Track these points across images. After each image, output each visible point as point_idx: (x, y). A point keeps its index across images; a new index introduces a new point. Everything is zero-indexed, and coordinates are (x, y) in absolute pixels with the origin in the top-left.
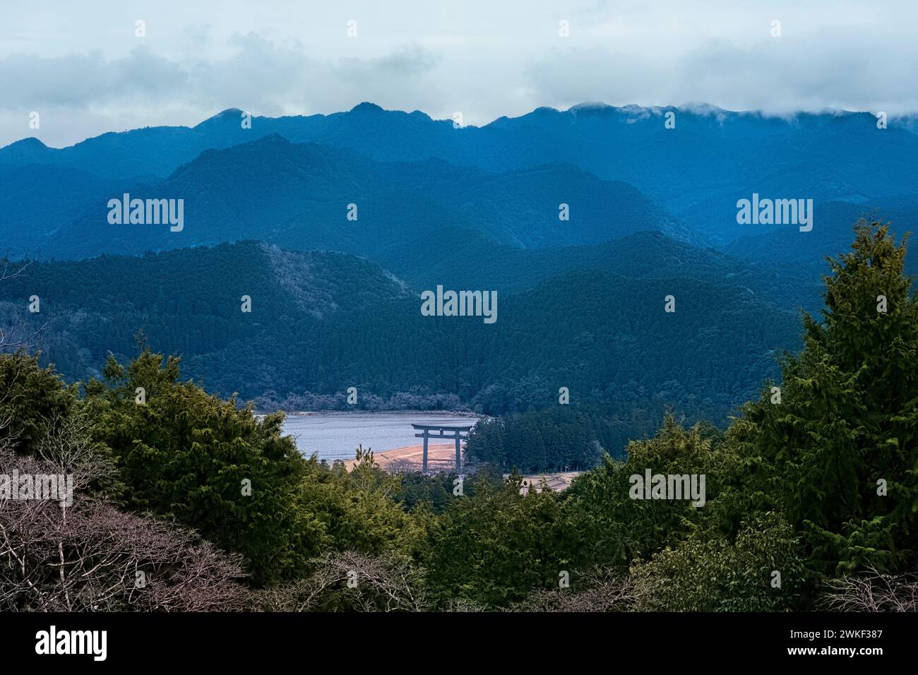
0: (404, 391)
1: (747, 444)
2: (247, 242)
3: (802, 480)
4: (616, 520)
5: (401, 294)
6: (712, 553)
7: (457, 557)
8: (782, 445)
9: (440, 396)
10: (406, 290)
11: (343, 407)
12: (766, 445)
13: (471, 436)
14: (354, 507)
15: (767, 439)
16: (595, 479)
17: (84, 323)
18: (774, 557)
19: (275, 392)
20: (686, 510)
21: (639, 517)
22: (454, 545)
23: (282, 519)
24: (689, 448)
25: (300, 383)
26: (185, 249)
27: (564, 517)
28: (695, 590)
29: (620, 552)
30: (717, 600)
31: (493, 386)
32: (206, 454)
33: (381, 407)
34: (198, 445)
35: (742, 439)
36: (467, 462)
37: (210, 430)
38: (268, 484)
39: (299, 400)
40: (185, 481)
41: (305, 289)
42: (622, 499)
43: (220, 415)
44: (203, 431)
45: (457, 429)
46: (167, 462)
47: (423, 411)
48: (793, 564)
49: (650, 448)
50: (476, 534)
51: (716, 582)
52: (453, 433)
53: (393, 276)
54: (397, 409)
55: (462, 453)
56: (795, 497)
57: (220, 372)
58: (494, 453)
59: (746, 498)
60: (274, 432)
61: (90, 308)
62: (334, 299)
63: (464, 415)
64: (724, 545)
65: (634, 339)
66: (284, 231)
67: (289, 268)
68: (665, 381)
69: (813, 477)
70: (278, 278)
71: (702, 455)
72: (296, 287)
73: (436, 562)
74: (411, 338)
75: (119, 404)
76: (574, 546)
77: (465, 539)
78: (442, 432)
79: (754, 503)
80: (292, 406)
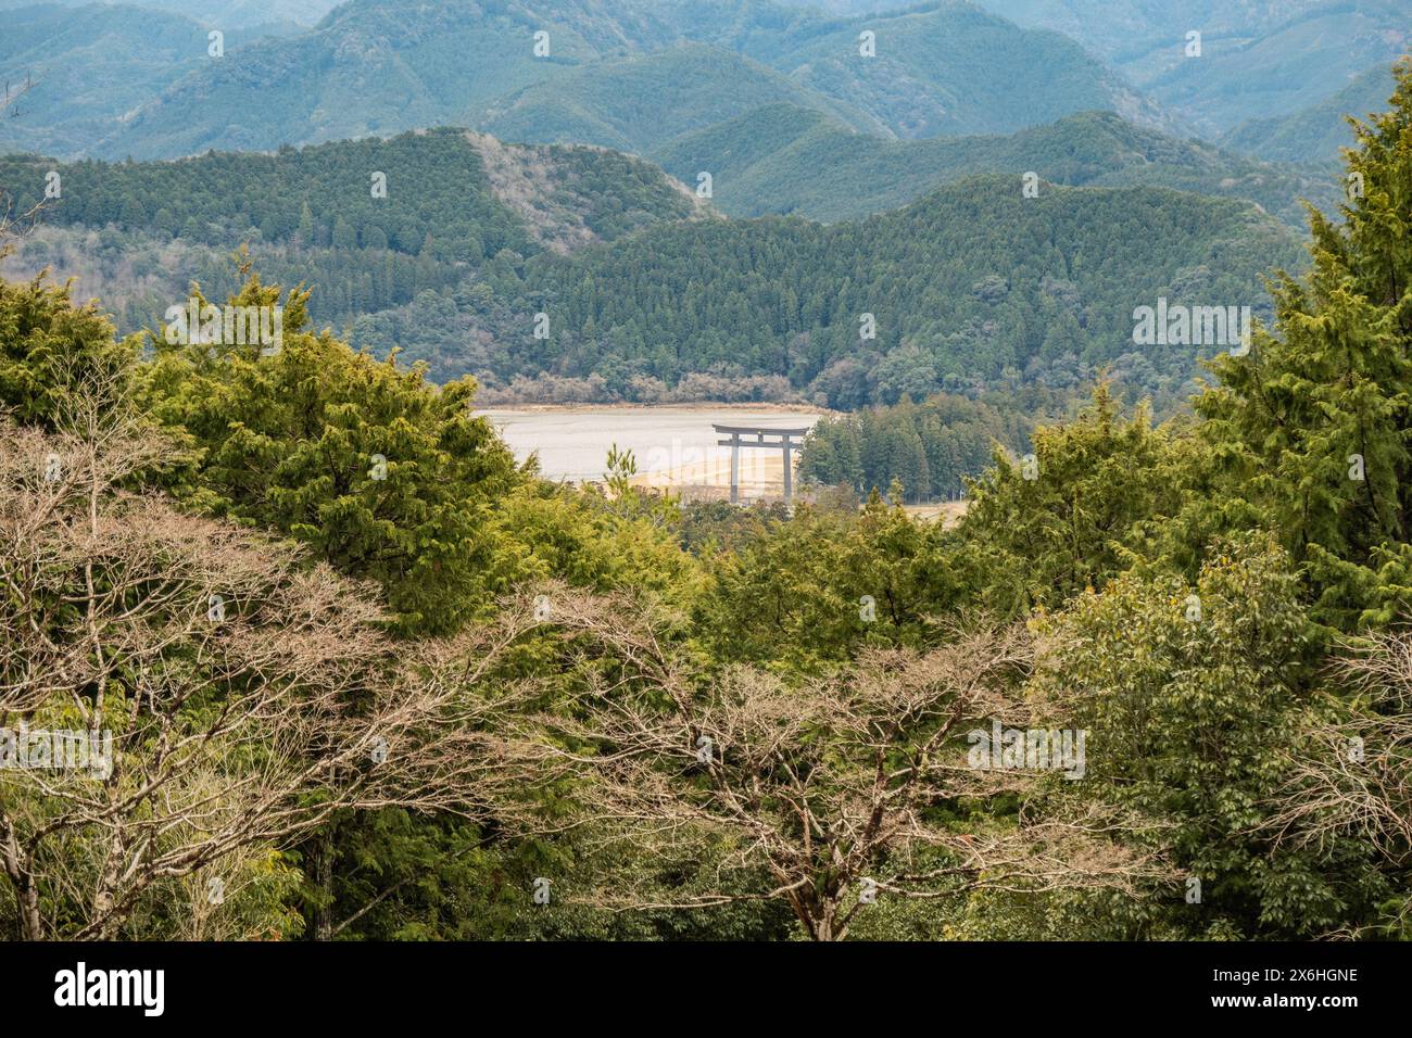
0: (700, 372)
1: (1219, 422)
2: (444, 131)
3: (1307, 480)
4: (1016, 554)
5: (695, 215)
6: (1160, 596)
7: (763, 617)
8: (1274, 425)
9: (758, 380)
10: (703, 208)
11: (601, 398)
12: (1250, 426)
13: (808, 443)
14: (597, 536)
15: (1252, 414)
16: (981, 487)
17: (183, 261)
18: (1260, 603)
19: (491, 373)
20: (1128, 537)
21: (1052, 547)
22: (757, 598)
23: (472, 550)
24: (1134, 436)
25: (532, 358)
26: (344, 142)
27: (931, 549)
28: (1131, 656)
29: (1020, 605)
30: (1167, 671)
31: (843, 364)
32: (348, 444)
33: (663, 397)
34: (335, 430)
35: (1210, 414)
36: (802, 486)
37: (354, 407)
38: (449, 495)
39: (530, 386)
40: (313, 489)
41: (539, 206)
42: (1025, 520)
43: (370, 382)
44: (344, 407)
45: (786, 433)
46: (285, 458)
47: (730, 402)
48: (1289, 613)
49: (1069, 438)
50: (789, 577)
51: (1166, 643)
52: (779, 439)
53: (683, 184)
54: (689, 401)
55: (793, 471)
56: (1295, 508)
57: (404, 341)
58: (844, 471)
59: (1217, 509)
60: (459, 410)
61: (190, 238)
62: (587, 222)
63: (796, 410)
64: (1179, 584)
65: (1073, 286)
66: (504, 112)
67: (513, 172)
68: (1122, 353)
69: (1324, 475)
70: (495, 189)
71: (1155, 447)
72: (525, 204)
73: (729, 626)
74: (711, 285)
75: (209, 367)
76: (947, 594)
77: (777, 590)
78: (761, 437)
79: (1229, 517)
80: (520, 396)
